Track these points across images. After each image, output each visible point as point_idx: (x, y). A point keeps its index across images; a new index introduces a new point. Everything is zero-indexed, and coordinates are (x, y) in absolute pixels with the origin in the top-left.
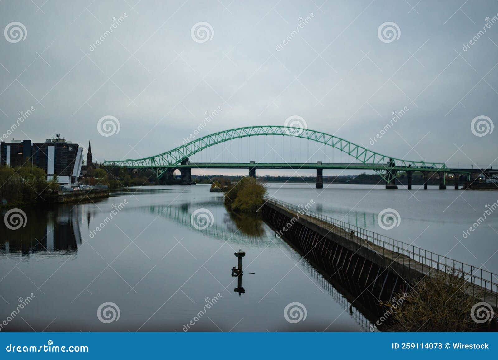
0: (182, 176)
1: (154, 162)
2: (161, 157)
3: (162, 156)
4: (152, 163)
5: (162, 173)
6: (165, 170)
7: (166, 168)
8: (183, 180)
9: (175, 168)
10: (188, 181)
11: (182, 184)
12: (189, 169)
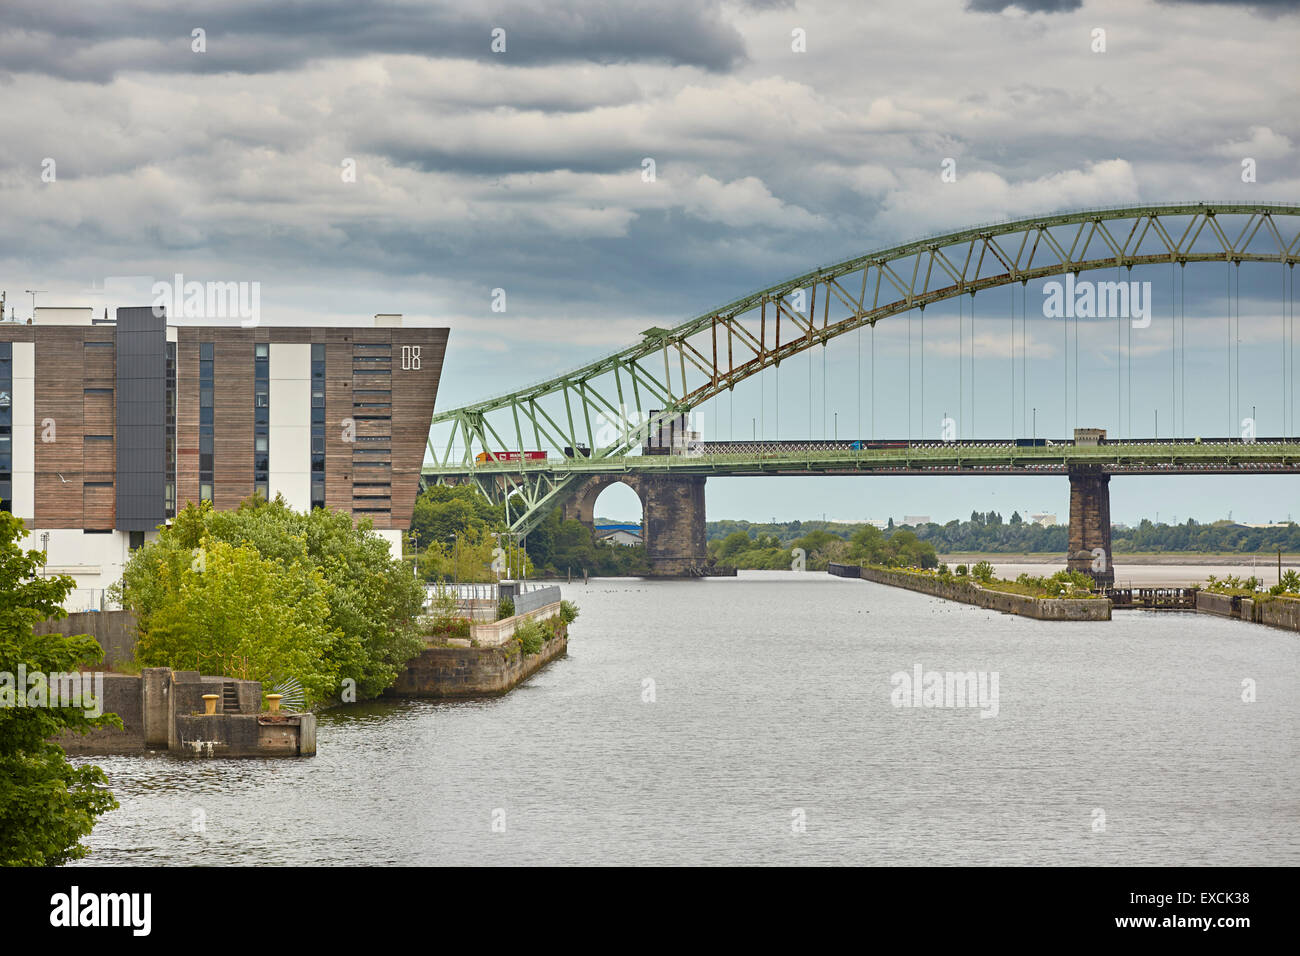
0: (653, 527)
1: (481, 434)
2: (526, 405)
3: (531, 400)
4: (469, 440)
5: (532, 506)
6: (555, 489)
7: (560, 474)
8: (660, 548)
9: (609, 478)
10: (688, 553)
11: (651, 576)
12: (693, 481)
